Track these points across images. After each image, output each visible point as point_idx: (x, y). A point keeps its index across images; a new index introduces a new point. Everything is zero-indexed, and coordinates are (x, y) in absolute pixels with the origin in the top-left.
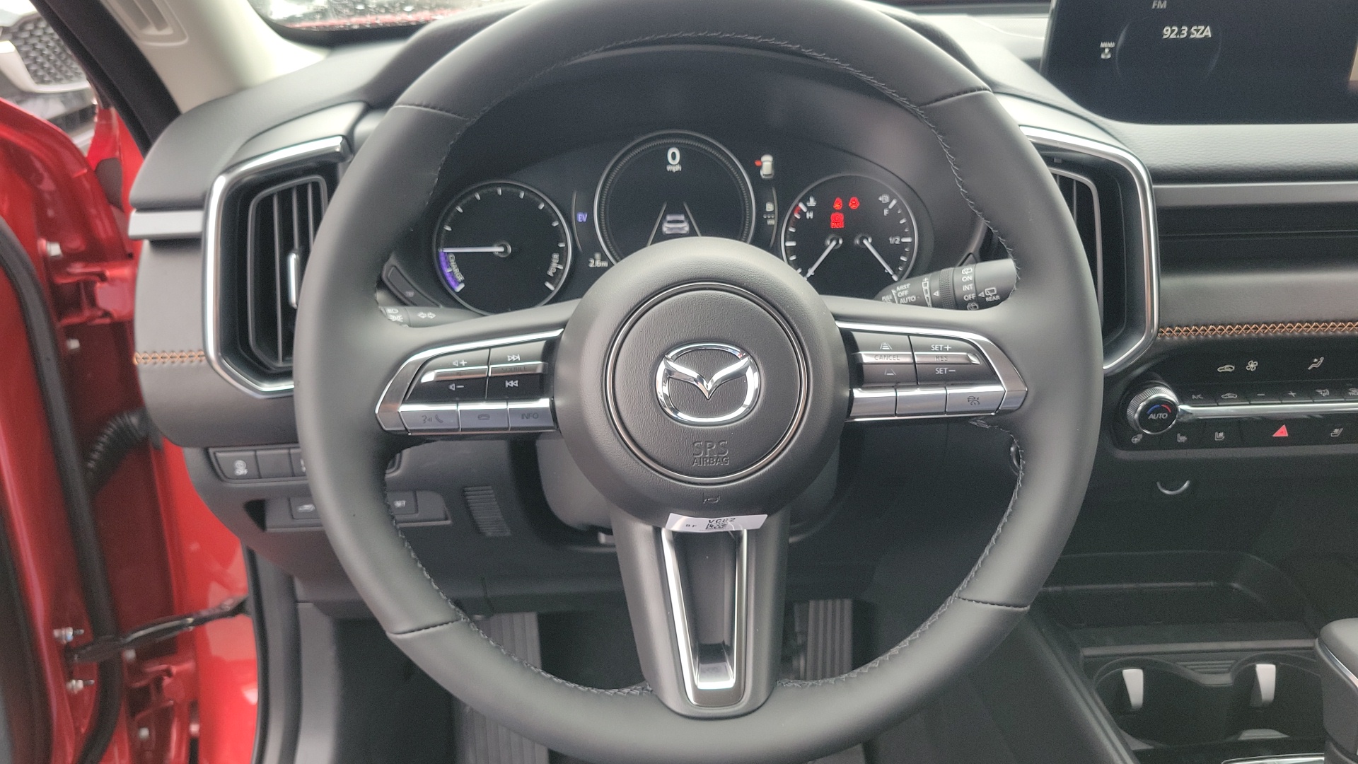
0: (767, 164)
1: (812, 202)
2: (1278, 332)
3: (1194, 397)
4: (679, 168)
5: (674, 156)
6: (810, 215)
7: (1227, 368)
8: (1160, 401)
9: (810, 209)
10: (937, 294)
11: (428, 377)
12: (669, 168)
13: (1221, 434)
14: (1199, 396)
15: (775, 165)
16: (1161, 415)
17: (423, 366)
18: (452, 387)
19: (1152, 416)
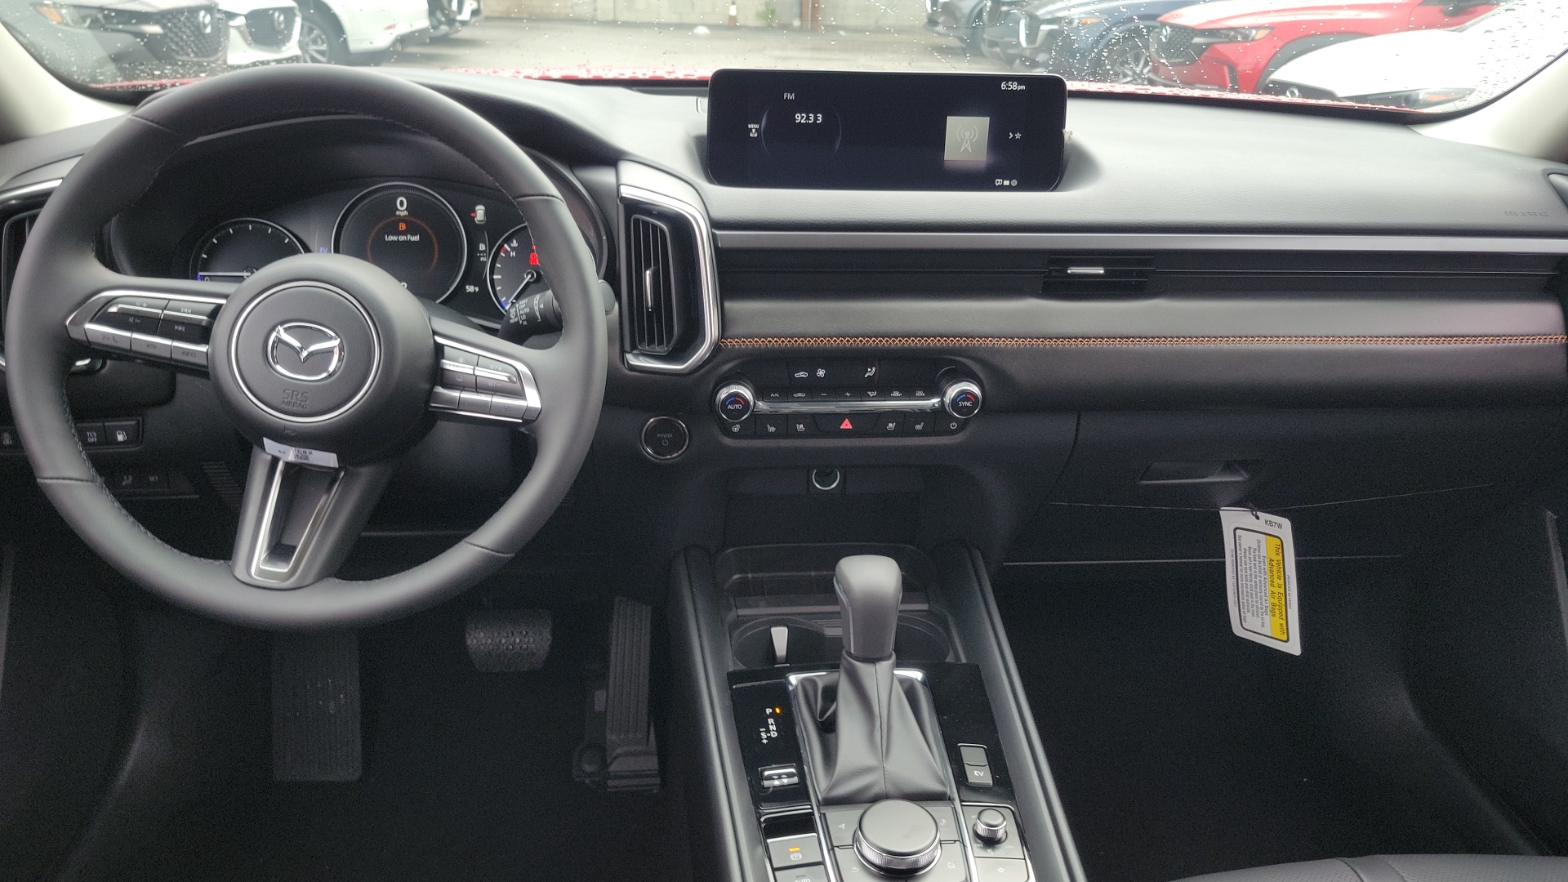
0: (480, 212)
1: (515, 244)
2: (813, 343)
3: (772, 395)
4: (406, 213)
5: (402, 204)
6: (513, 254)
7: (803, 374)
8: (736, 395)
9: (513, 249)
10: (542, 306)
11: (114, 309)
12: (397, 213)
13: (801, 426)
14: (777, 395)
15: (487, 213)
16: (737, 406)
17: (111, 301)
18: (131, 320)
19: (730, 407)
